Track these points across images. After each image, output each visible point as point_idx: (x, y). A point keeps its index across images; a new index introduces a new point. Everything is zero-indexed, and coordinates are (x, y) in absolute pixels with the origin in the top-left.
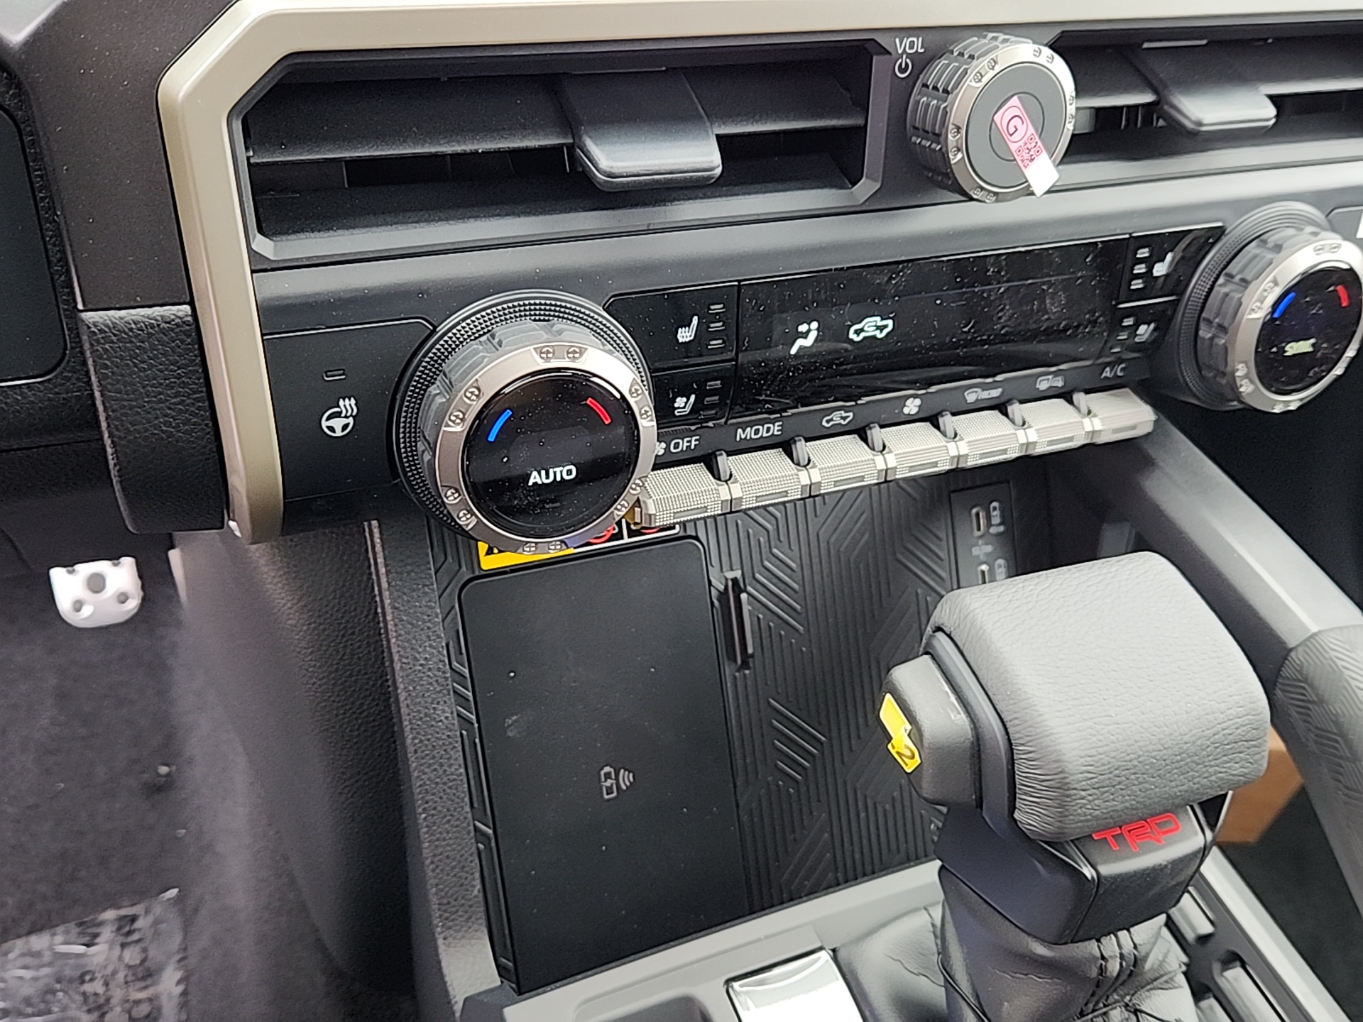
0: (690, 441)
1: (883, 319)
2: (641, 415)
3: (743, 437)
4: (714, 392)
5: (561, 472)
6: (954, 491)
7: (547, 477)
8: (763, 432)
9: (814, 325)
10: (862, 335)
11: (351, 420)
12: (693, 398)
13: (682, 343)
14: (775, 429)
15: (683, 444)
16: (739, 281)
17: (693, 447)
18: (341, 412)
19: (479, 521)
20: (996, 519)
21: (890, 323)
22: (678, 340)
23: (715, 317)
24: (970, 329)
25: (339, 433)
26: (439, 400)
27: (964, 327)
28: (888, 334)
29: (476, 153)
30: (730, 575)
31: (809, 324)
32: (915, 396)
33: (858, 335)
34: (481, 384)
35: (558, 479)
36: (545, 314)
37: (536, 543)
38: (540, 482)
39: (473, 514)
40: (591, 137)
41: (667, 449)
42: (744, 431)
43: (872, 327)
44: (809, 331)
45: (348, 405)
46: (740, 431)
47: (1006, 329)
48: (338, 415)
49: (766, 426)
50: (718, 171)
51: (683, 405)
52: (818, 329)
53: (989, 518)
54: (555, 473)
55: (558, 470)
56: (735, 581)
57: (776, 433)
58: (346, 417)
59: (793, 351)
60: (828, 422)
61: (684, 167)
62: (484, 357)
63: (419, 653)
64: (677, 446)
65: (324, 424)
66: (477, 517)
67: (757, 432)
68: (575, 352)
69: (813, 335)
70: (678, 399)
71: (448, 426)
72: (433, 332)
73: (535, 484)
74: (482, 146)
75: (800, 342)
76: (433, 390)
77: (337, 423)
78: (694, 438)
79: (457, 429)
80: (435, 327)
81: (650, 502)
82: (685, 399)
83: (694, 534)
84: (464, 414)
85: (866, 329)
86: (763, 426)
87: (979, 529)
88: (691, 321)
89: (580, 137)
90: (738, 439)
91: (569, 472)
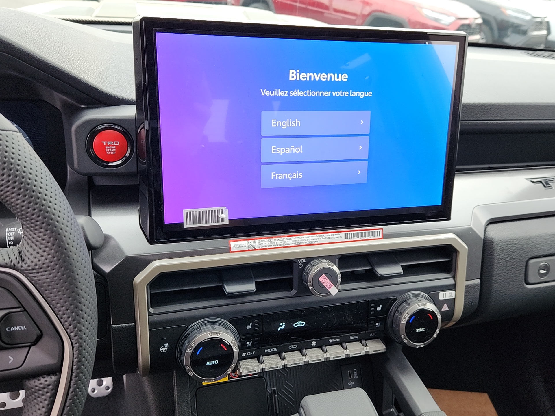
0: (252, 353)
1: (302, 322)
2: (234, 348)
3: (267, 351)
4: (257, 341)
5: (214, 362)
6: (342, 365)
7: (211, 363)
8: (272, 350)
9: (284, 323)
10: (297, 326)
11: (167, 349)
12: (251, 342)
13: (248, 329)
14: (276, 349)
15: (251, 353)
16: (262, 314)
17: (253, 354)
18: (165, 347)
19: (194, 374)
20: (355, 375)
21: (305, 323)
22: (247, 328)
23: (256, 322)
24: (325, 325)
25: (164, 351)
26: (187, 345)
27: (324, 324)
28: (304, 325)
29: (200, 288)
30: (273, 389)
31: (282, 323)
32: (314, 341)
33: (296, 326)
34: (195, 341)
35: (214, 363)
36: (213, 324)
37: (208, 380)
38: (209, 364)
39: (192, 372)
40: (226, 285)
41: (246, 355)
42: (267, 350)
43: (299, 324)
44: (283, 325)
45: (166, 345)
46: (266, 350)
47: (336, 324)
48: (164, 347)
49: (273, 349)
50: (255, 291)
51: (249, 344)
52: (285, 325)
53: (353, 374)
54: (213, 362)
55: (214, 361)
56: (274, 390)
57: (276, 350)
58: (166, 348)
59: (279, 330)
60: (290, 347)
61: (246, 291)
62: (197, 335)
63: (183, 408)
64: (249, 354)
65: (161, 349)
66: (193, 373)
67: (271, 350)
68: (218, 334)
69: (284, 326)
70: (247, 343)
71: (187, 351)
72: (187, 328)
73: (208, 365)
74: (201, 287)
75: (280, 328)
76: (186, 342)
77: (164, 349)
78: (253, 352)
79: (189, 351)
80: (188, 327)
81: (241, 369)
82: (249, 343)
83: (263, 376)
84: (191, 348)
85: (298, 324)
86: (272, 348)
87: (350, 377)
88: (250, 324)
89: (223, 284)
90: (265, 352)
91: (216, 362)
